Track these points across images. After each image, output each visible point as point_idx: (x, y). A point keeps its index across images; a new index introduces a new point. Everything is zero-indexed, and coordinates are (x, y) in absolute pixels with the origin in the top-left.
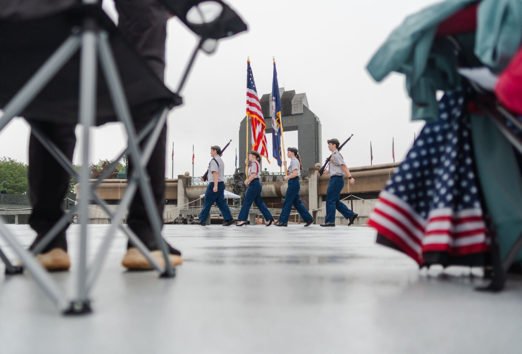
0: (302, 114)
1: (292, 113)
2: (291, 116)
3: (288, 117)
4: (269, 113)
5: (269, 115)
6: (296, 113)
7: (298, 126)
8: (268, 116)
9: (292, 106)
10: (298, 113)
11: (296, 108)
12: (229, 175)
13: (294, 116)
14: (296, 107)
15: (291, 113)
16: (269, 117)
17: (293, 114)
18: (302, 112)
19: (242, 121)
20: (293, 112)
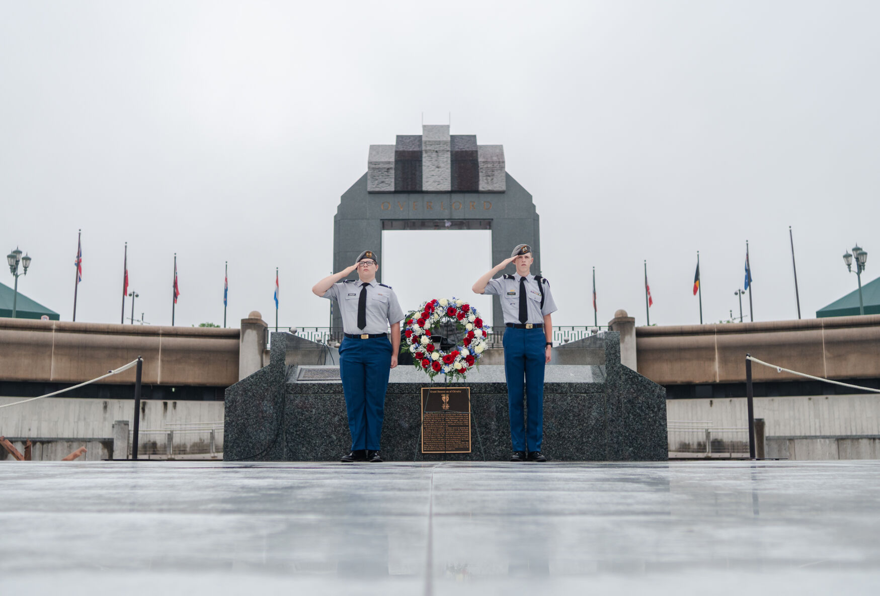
0: (502, 192)
1: (481, 188)
2: (475, 195)
3: (468, 196)
4: (421, 182)
5: (421, 186)
6: (490, 188)
7: (492, 219)
8: (418, 189)
9: (480, 171)
10: (496, 189)
11: (488, 178)
12: (316, 327)
13: (482, 196)
14: (490, 173)
15: (478, 187)
16: (420, 190)
17: (483, 190)
18: (504, 188)
19: (346, 193)
20: (483, 186)
